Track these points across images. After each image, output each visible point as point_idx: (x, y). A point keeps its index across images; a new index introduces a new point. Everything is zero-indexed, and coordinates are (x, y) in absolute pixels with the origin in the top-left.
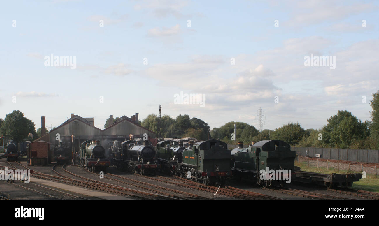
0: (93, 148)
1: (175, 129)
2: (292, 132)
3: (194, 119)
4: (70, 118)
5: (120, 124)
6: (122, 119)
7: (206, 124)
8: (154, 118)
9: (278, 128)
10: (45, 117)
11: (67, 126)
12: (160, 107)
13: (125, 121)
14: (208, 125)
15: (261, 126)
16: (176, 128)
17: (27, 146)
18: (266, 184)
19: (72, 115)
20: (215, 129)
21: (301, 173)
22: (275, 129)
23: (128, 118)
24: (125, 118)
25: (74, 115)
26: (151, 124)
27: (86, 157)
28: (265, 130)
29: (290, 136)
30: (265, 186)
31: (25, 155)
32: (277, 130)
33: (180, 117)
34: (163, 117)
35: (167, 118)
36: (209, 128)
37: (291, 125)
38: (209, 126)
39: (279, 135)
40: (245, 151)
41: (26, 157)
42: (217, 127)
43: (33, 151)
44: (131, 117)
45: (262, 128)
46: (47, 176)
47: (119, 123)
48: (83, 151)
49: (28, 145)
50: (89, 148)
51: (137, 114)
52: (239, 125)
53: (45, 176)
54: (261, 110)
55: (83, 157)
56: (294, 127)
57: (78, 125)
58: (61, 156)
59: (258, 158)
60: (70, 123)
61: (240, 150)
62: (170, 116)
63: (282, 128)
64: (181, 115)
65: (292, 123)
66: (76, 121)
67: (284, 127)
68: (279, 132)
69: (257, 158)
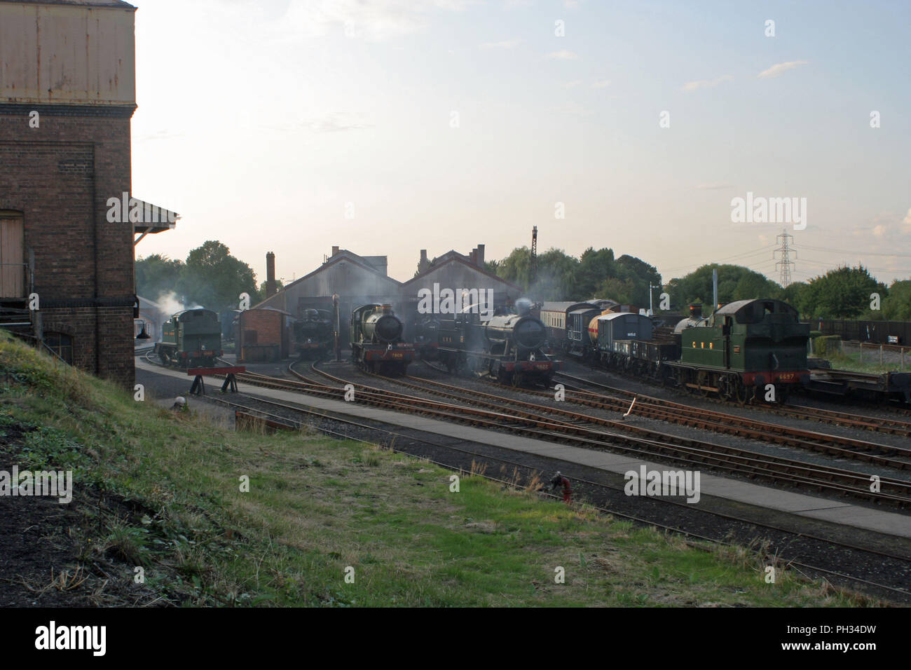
0: (376, 322)
1: (576, 282)
2: (847, 286)
3: (626, 258)
4: (331, 256)
5: (441, 269)
6: (446, 258)
7: (654, 270)
8: (527, 257)
9: (815, 278)
10: (275, 255)
11: (324, 275)
12: (535, 231)
13: (452, 263)
14: (659, 272)
15: (786, 273)
16: (578, 280)
17: (236, 320)
18: (746, 396)
19: (335, 249)
20: (674, 281)
21: (829, 374)
22: (808, 280)
23: (463, 256)
24: (453, 256)
25: (340, 249)
26: (519, 269)
27: (362, 340)
28: (795, 283)
29: (843, 295)
30: (742, 400)
31: (232, 341)
32: (813, 281)
33: (589, 254)
34: (549, 253)
35: (558, 255)
36: (660, 279)
37: (845, 272)
38: (659, 275)
39: (817, 293)
40: (702, 324)
41: (233, 345)
42: (678, 278)
43: (247, 329)
44: (468, 255)
45: (788, 278)
46: (276, 381)
47: (440, 266)
48: (355, 329)
49: (237, 317)
50: (368, 322)
51: (481, 247)
52: (729, 272)
53: (272, 381)
54: (785, 236)
55: (356, 341)
56: (851, 275)
57: (349, 272)
58: (309, 340)
59: (728, 338)
60: (331, 267)
61: (693, 323)
62: (564, 251)
63: (824, 277)
64: (592, 248)
65: (847, 266)
66: (344, 264)
67: (828, 274)
68: (816, 288)
69: (725, 339)
